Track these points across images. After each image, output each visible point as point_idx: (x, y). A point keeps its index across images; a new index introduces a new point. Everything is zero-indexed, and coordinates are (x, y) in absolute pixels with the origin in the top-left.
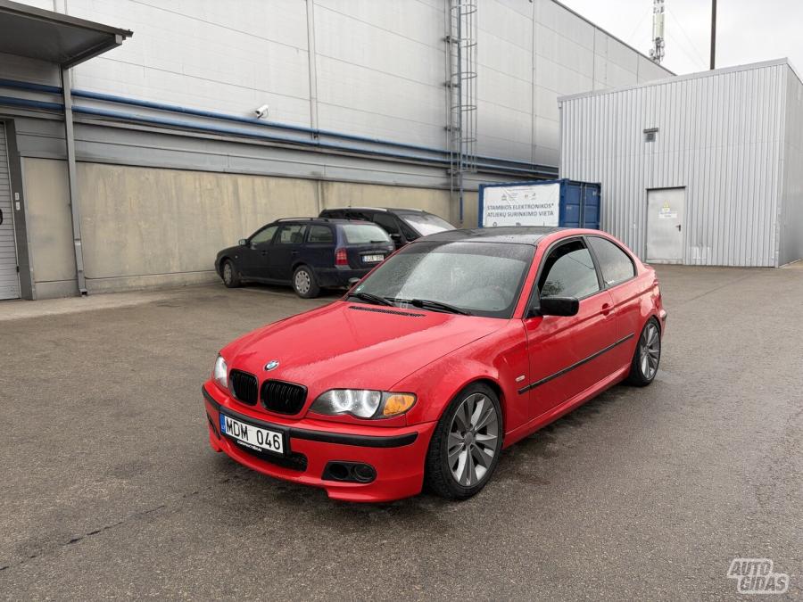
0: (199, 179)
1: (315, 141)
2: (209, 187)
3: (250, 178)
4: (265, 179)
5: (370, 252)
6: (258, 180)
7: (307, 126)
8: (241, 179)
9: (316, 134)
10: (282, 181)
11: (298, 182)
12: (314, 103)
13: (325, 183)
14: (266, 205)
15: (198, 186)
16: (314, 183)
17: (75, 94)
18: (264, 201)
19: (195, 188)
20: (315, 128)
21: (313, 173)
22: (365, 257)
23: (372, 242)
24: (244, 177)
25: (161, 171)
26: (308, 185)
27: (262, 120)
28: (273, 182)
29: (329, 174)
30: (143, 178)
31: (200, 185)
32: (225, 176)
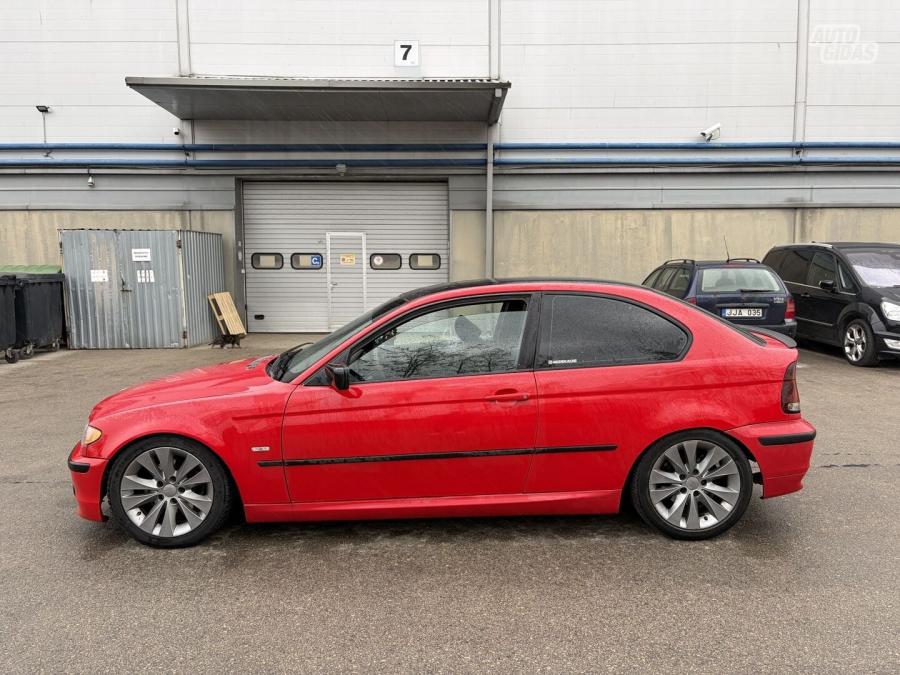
0: (622, 219)
1: (796, 158)
2: (633, 225)
3: (689, 214)
4: (709, 213)
5: (738, 304)
6: (700, 215)
7: (787, 140)
8: (675, 215)
9: (799, 148)
10: (736, 214)
11: (762, 212)
12: (801, 108)
13: (808, 213)
14: (708, 243)
15: (619, 225)
16: (790, 213)
17: (498, 148)
18: (705, 239)
19: (616, 228)
20: (799, 140)
21: (790, 200)
22: (728, 311)
23: (742, 291)
24: (680, 213)
25: (579, 212)
26: (779, 215)
27: (713, 142)
28: (721, 215)
29: (819, 198)
30: (557, 221)
31: (622, 225)
32: (654, 212)
